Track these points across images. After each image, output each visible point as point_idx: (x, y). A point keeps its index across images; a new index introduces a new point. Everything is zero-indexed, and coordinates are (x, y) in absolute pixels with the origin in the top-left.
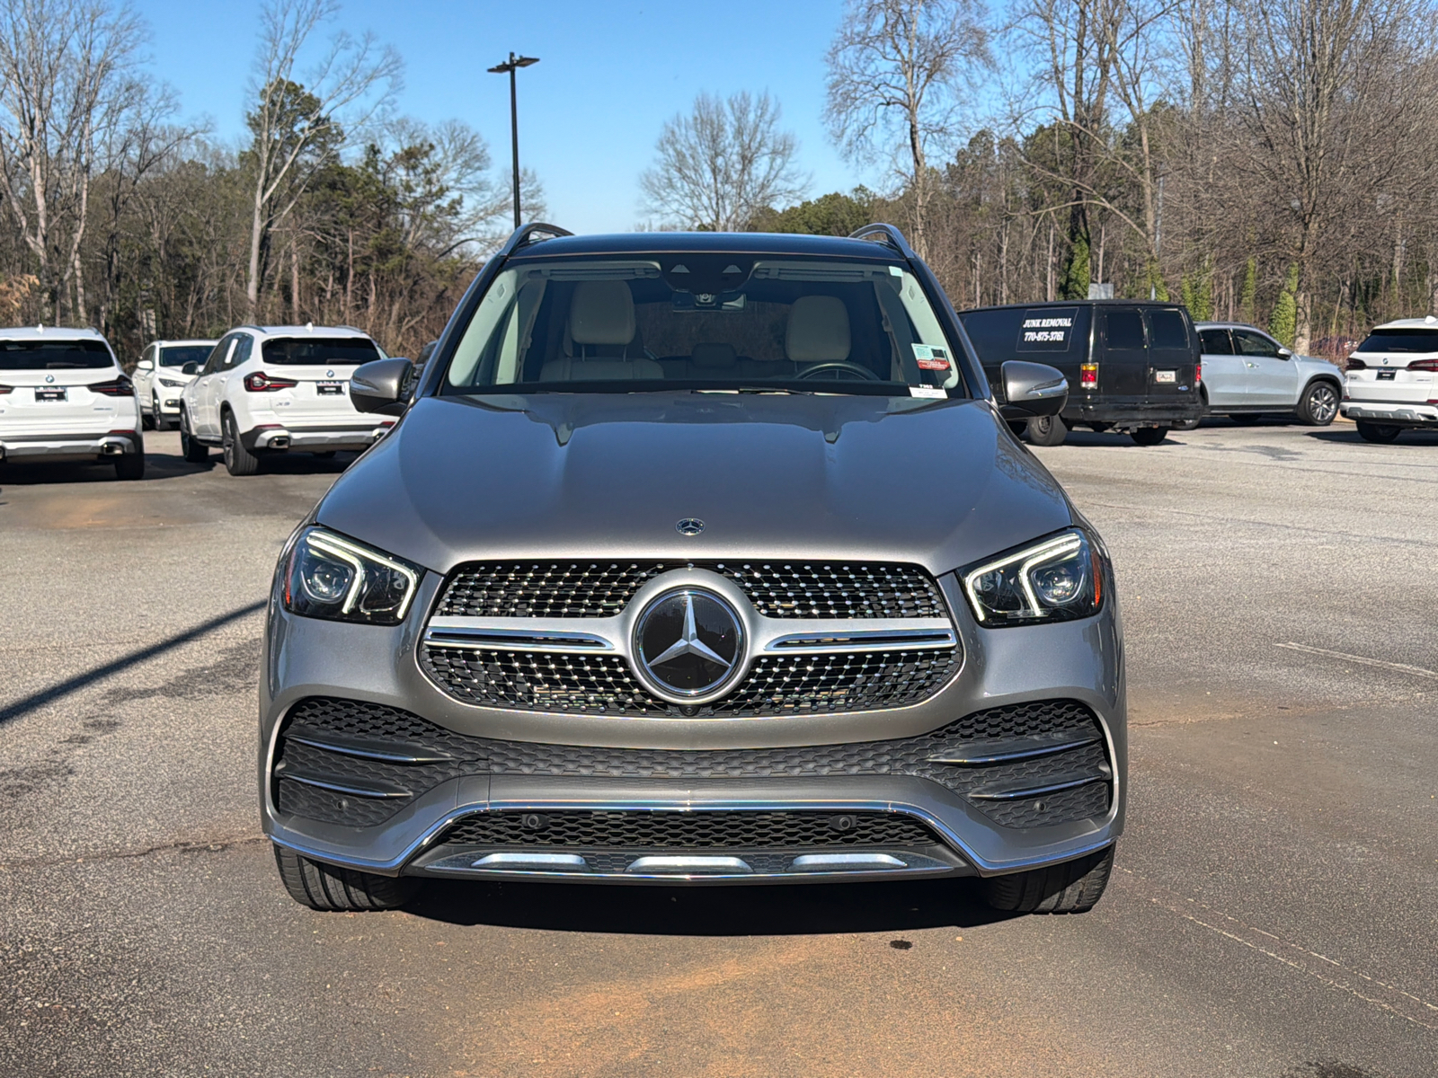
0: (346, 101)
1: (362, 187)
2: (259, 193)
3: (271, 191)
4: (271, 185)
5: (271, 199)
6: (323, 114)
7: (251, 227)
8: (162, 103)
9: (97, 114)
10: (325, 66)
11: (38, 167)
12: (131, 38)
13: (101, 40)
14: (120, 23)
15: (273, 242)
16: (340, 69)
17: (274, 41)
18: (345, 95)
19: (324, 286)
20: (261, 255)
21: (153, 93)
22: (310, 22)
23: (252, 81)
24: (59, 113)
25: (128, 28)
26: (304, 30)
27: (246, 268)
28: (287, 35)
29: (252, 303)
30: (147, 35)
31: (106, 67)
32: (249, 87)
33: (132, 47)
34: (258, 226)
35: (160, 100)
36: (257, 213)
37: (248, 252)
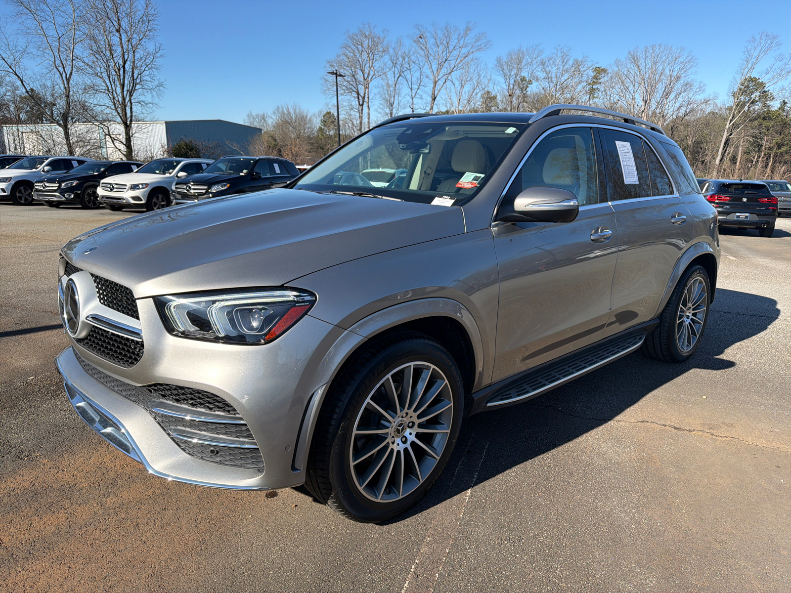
0: (776, 82)
1: (775, 118)
2: (729, 122)
3: (734, 121)
4: (734, 119)
5: (733, 124)
6: (766, 89)
7: (722, 136)
8: (698, 90)
9: (672, 96)
10: (769, 69)
11: (645, 116)
12: (689, 66)
13: (677, 68)
14: (686, 60)
15: (730, 143)
16: (775, 69)
17: (747, 61)
18: (775, 80)
19: (753, 159)
20: (724, 147)
21: (696, 85)
22: (765, 52)
23: (734, 78)
24: (658, 96)
25: (688, 62)
26: (762, 55)
27: (717, 151)
28: (754, 58)
29: (717, 165)
30: (695, 64)
31: (678, 78)
32: (732, 80)
33: (689, 69)
34: (725, 135)
35: (697, 89)
36: (726, 130)
37: (719, 146)
